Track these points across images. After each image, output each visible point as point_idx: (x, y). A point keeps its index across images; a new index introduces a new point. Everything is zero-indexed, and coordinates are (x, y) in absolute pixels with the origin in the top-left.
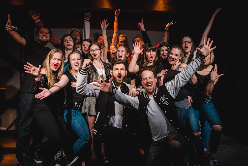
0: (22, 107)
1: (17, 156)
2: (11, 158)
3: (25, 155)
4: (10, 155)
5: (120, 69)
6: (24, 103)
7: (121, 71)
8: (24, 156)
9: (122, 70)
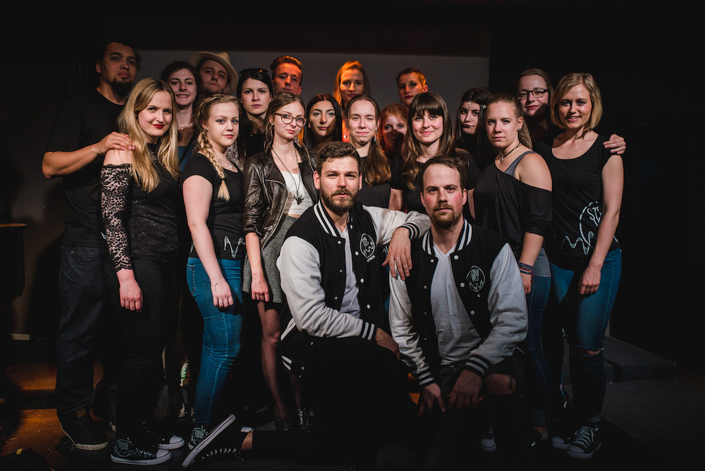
0: (69, 277)
1: (60, 415)
2: (45, 420)
3: (81, 414)
4: (42, 411)
5: (342, 176)
6: (73, 266)
7: (347, 178)
8: (79, 416)
9: (350, 176)
